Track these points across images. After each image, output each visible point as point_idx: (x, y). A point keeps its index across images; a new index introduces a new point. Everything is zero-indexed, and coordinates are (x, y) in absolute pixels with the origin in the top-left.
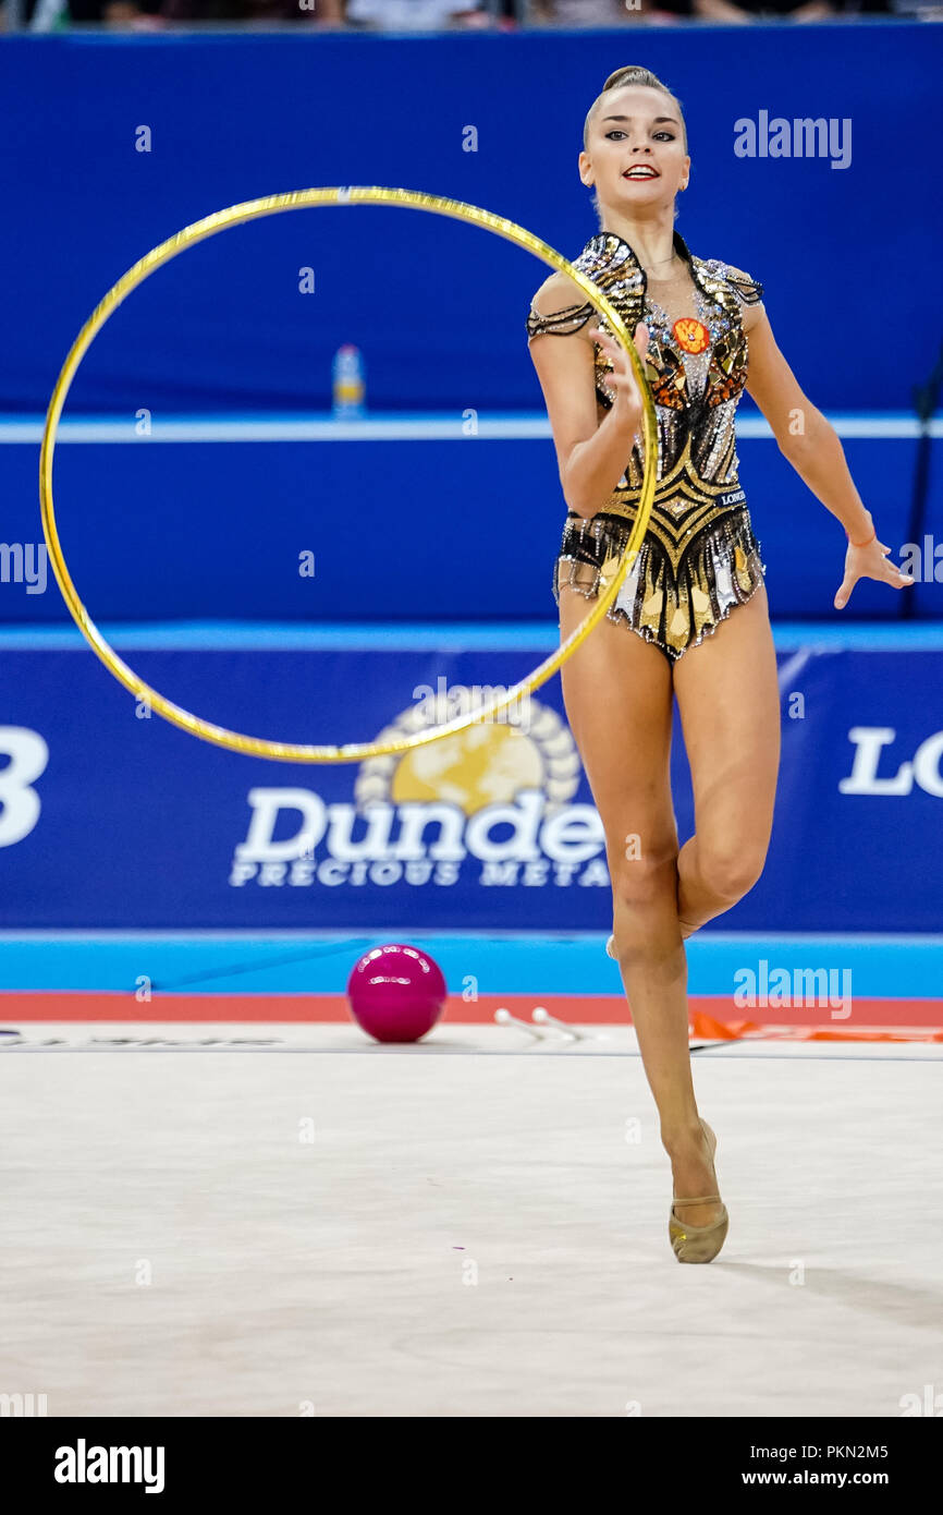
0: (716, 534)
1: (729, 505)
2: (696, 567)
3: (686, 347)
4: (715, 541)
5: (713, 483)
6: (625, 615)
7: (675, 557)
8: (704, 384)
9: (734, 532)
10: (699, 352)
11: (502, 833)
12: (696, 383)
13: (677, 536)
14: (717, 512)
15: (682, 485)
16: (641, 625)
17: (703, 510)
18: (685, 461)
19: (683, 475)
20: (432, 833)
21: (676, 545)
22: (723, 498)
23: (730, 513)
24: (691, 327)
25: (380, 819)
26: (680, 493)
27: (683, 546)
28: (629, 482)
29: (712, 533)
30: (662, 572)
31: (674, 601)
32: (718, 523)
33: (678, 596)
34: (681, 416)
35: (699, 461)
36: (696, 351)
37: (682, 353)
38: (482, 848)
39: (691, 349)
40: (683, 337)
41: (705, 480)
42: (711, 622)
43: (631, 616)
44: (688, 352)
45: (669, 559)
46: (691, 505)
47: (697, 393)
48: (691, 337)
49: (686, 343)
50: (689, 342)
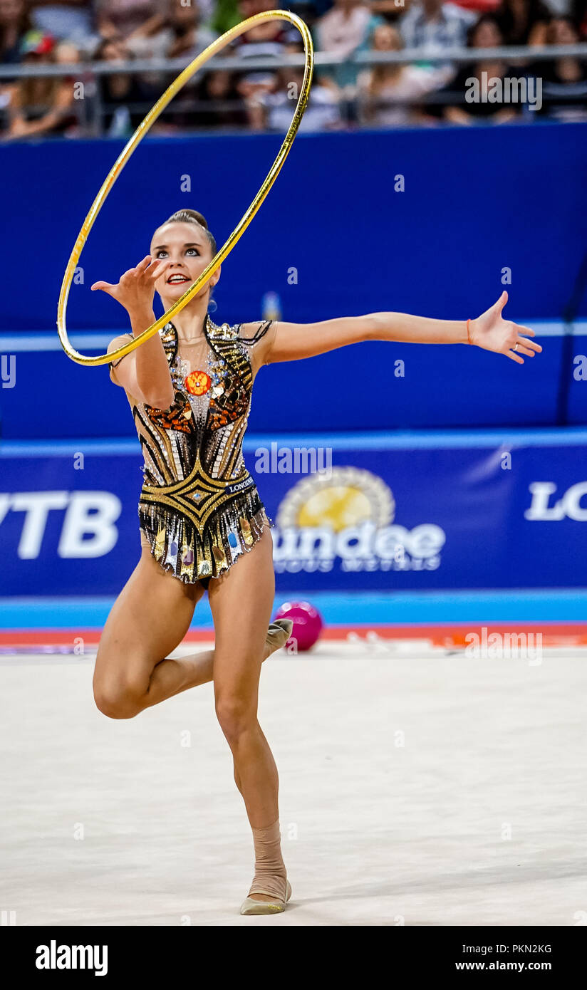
0: (227, 511)
1: (236, 492)
2: (215, 532)
3: (192, 391)
4: (227, 516)
5: (222, 479)
6: (171, 567)
7: (201, 528)
8: (206, 416)
9: (240, 509)
10: (202, 394)
11: (353, 542)
12: (201, 415)
13: (199, 514)
14: (227, 497)
15: (198, 482)
16: (182, 574)
17: (215, 497)
18: (198, 467)
19: (198, 476)
20: (317, 543)
21: (200, 519)
22: (231, 488)
23: (236, 497)
24: (200, 377)
25: (290, 537)
26: (198, 487)
27: (204, 520)
28: (166, 482)
29: (224, 511)
30: (192, 538)
31: (202, 555)
32: (228, 503)
33: (203, 551)
34: (191, 438)
35: (207, 467)
36: (199, 393)
37: (189, 395)
38: (345, 552)
39: (196, 393)
40: (192, 385)
41: (215, 479)
42: (227, 567)
43: (175, 567)
44: (194, 394)
45: (197, 529)
46: (207, 494)
47: (201, 422)
48: (198, 385)
49: (193, 389)
50: (195, 388)
